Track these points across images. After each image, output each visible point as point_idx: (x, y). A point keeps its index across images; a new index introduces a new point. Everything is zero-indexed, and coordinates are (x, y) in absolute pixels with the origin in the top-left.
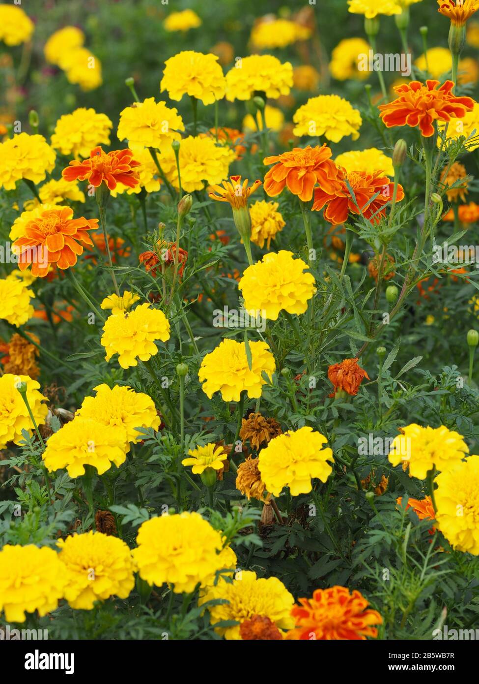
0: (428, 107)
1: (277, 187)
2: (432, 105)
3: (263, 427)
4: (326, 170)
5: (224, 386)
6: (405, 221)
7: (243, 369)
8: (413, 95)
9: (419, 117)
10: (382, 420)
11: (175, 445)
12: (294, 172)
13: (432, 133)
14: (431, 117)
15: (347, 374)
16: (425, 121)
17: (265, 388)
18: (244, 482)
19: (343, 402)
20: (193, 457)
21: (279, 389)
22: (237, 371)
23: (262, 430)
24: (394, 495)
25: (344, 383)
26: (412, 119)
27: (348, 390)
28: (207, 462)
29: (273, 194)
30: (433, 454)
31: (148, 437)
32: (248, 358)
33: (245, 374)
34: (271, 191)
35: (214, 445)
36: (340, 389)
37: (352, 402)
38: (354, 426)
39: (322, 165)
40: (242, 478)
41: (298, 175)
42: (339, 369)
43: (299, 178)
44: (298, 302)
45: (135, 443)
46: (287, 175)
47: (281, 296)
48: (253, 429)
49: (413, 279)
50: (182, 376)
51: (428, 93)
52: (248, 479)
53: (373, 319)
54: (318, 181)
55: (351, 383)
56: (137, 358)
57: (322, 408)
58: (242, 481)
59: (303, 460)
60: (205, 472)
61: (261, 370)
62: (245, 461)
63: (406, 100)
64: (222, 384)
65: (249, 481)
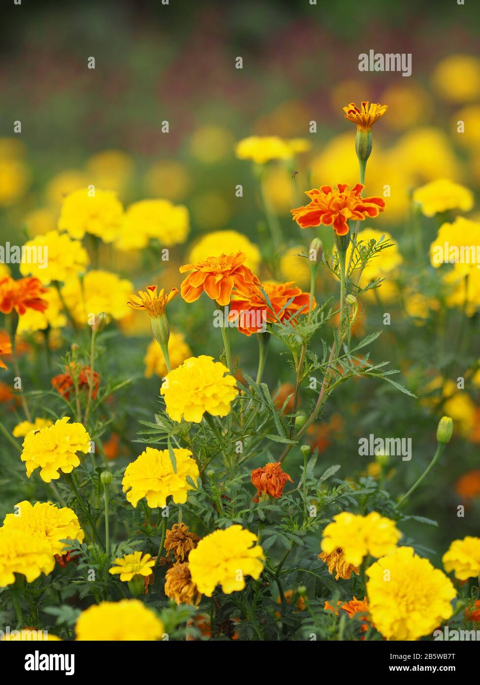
0: (340, 207)
1: (194, 292)
2: (345, 205)
3: (188, 536)
4: (243, 274)
5: (150, 492)
6: (322, 321)
7: (167, 475)
8: (325, 197)
9: (333, 217)
10: (307, 522)
11: (101, 553)
12: (211, 278)
13: (346, 231)
14: (344, 217)
15: (271, 477)
16: (338, 221)
17: (190, 493)
18: (174, 586)
19: (268, 505)
20: (120, 566)
21: (204, 494)
22: (162, 477)
23: (186, 540)
24: (322, 600)
25: (268, 486)
26: (327, 219)
27: (273, 492)
28: (135, 569)
29: (190, 300)
30: (366, 540)
31: (74, 548)
32: (172, 463)
33: (171, 479)
34: (189, 297)
35: (141, 553)
36: (264, 493)
37: (276, 504)
38: (280, 527)
39: (238, 270)
40: (171, 583)
41: (215, 280)
42: (263, 472)
43: (216, 283)
44: (221, 404)
45: (61, 555)
46: (204, 281)
47: (204, 398)
48: (178, 539)
49: (331, 382)
50: (106, 484)
51: (339, 194)
52: (177, 583)
53: (292, 424)
54: (235, 285)
55: (275, 485)
56: (60, 470)
57: (247, 510)
58: (171, 585)
59: (235, 557)
60: (133, 580)
61: (186, 475)
62: (173, 566)
63: (318, 201)
64: (147, 490)
65: (178, 586)
